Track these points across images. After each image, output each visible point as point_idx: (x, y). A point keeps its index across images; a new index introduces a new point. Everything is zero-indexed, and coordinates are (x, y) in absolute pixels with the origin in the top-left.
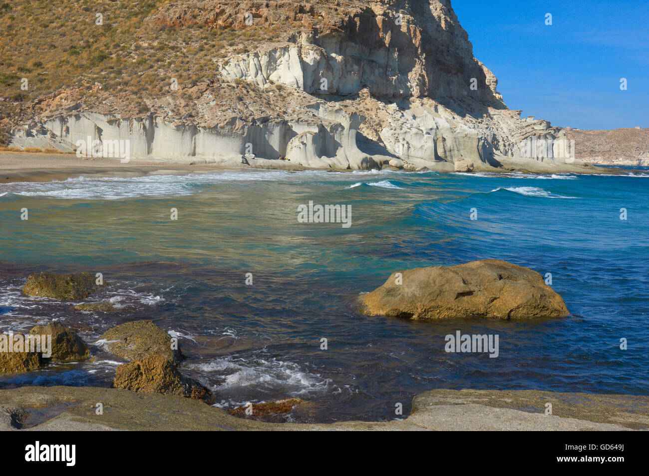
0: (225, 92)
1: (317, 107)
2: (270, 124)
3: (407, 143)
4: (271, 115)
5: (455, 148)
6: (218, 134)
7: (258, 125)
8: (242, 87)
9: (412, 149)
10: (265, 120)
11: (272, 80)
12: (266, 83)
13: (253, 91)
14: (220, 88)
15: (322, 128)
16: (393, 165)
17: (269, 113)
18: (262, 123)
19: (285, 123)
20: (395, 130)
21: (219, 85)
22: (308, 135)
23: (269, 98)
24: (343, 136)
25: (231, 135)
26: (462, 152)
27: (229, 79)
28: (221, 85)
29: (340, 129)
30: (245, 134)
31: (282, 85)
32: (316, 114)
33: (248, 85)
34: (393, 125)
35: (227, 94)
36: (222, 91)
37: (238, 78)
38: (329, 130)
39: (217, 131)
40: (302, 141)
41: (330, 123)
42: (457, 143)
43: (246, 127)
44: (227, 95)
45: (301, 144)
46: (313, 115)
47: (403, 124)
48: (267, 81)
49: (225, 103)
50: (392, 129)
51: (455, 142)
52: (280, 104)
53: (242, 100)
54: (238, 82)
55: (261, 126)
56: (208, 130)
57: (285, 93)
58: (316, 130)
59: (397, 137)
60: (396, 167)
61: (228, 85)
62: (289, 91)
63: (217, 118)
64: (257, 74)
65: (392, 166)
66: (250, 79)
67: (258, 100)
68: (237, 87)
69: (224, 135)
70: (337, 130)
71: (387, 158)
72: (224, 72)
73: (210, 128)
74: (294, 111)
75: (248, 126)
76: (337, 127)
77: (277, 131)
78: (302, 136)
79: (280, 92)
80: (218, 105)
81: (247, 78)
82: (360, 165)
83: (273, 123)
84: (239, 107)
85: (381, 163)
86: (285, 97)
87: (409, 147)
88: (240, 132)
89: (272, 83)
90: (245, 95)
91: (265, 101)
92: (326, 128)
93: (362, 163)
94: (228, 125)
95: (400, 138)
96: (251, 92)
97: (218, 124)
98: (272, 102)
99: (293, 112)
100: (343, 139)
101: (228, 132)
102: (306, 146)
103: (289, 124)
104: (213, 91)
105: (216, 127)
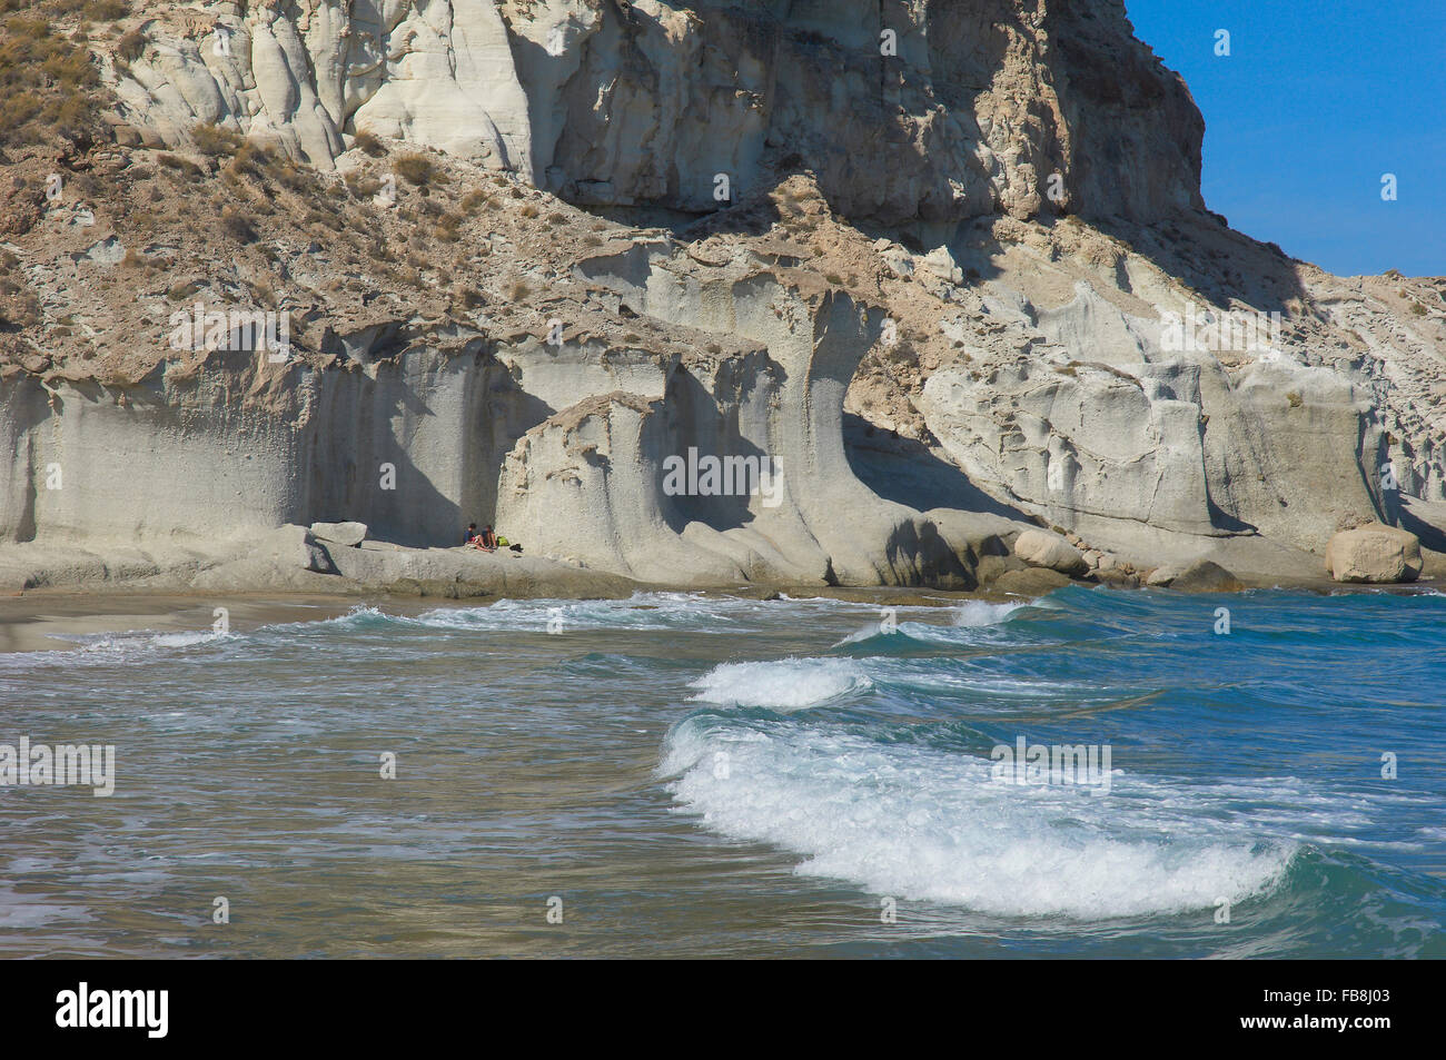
0: (157, 197)
1: (634, 267)
2: (413, 358)
3: (1066, 444)
4: (414, 314)
5: (1250, 466)
6: (165, 417)
7: (358, 368)
8: (242, 169)
9: (1089, 476)
10: (389, 341)
11: (373, 131)
12: (342, 148)
13: (297, 188)
14: (125, 176)
15: (678, 377)
16: (1037, 557)
17: (401, 301)
18: (373, 353)
19: (484, 351)
20: (992, 380)
21: (119, 160)
22: (620, 415)
23: (377, 228)
24: (779, 415)
25: (232, 424)
26: (1282, 485)
27: (163, 127)
28: (128, 161)
29: (763, 380)
30: (304, 415)
31: (431, 157)
32: (635, 308)
33: (259, 156)
34: (979, 355)
35: (171, 207)
36: (141, 191)
37: (201, 119)
38: (709, 384)
39: (160, 402)
40: (589, 444)
41: (716, 350)
42: (1257, 442)
43: (307, 379)
44: (173, 213)
45: (583, 465)
46: (624, 309)
47: (1027, 349)
48: (348, 139)
49: (170, 253)
50: (976, 376)
51: (1247, 434)
52: (440, 254)
53: (253, 238)
54: (214, 145)
55: (372, 370)
56: (108, 398)
57: (451, 197)
58: (653, 387)
59: (1011, 417)
60: (1054, 568)
61: (164, 161)
62: (468, 188)
63: (149, 333)
64: (293, 102)
65: (1035, 565)
66: (259, 128)
67: (333, 236)
68: (215, 168)
69: (196, 425)
70: (750, 385)
71: (989, 524)
72: (127, 91)
73: (119, 386)
74: (521, 293)
75: (314, 373)
76: (747, 370)
77: (449, 398)
78: (584, 421)
79: (426, 193)
80: (138, 263)
81: (244, 122)
82: (884, 563)
83: (433, 353)
84: (245, 272)
85: (969, 551)
86: (459, 221)
87: (1074, 468)
88: (278, 407)
89: (373, 147)
90: (260, 210)
91: (363, 241)
92: (696, 373)
93: (891, 553)
94: (215, 369)
95: (1029, 420)
96: (286, 197)
97: (161, 366)
98: (395, 247)
99: (517, 298)
100: (779, 431)
101: (219, 403)
102: (607, 470)
103: (504, 357)
104: (96, 190)
105: (154, 379)
